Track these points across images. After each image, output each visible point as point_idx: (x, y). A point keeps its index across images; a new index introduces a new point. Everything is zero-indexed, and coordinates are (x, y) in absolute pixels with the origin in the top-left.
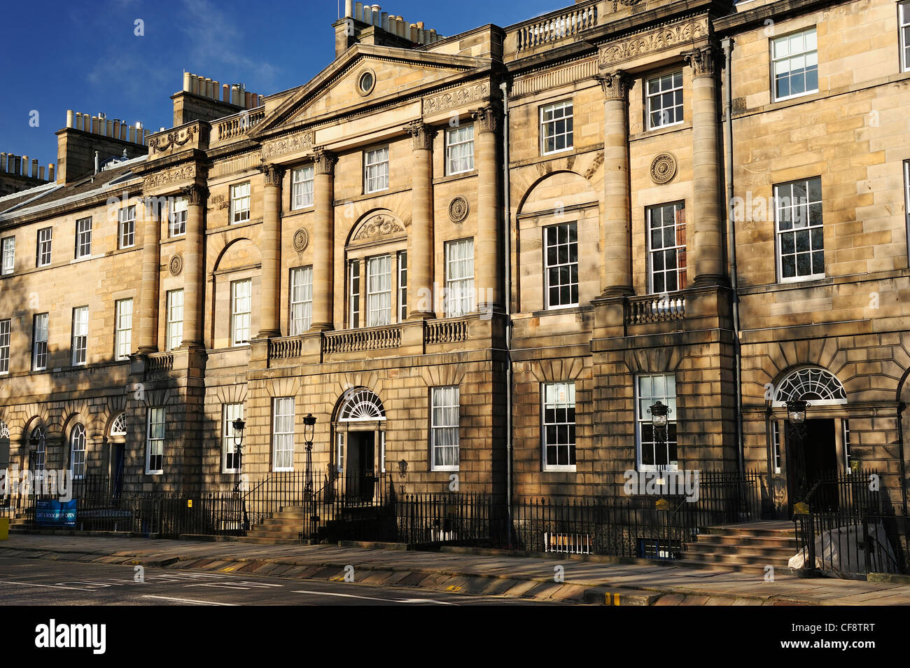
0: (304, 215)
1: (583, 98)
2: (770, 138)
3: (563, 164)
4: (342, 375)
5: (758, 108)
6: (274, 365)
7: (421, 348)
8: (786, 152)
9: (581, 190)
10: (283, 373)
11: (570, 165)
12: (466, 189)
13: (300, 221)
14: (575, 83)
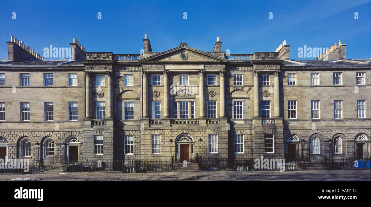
0: (157, 87)
1: (246, 75)
2: (288, 92)
3: (241, 88)
4: (179, 130)
5: (285, 86)
6: (152, 126)
7: (206, 125)
8: (291, 95)
9: (244, 94)
10: (156, 128)
11: (242, 89)
12: (214, 89)
13: (156, 89)
14: (244, 71)
